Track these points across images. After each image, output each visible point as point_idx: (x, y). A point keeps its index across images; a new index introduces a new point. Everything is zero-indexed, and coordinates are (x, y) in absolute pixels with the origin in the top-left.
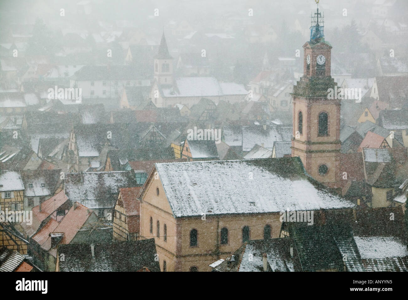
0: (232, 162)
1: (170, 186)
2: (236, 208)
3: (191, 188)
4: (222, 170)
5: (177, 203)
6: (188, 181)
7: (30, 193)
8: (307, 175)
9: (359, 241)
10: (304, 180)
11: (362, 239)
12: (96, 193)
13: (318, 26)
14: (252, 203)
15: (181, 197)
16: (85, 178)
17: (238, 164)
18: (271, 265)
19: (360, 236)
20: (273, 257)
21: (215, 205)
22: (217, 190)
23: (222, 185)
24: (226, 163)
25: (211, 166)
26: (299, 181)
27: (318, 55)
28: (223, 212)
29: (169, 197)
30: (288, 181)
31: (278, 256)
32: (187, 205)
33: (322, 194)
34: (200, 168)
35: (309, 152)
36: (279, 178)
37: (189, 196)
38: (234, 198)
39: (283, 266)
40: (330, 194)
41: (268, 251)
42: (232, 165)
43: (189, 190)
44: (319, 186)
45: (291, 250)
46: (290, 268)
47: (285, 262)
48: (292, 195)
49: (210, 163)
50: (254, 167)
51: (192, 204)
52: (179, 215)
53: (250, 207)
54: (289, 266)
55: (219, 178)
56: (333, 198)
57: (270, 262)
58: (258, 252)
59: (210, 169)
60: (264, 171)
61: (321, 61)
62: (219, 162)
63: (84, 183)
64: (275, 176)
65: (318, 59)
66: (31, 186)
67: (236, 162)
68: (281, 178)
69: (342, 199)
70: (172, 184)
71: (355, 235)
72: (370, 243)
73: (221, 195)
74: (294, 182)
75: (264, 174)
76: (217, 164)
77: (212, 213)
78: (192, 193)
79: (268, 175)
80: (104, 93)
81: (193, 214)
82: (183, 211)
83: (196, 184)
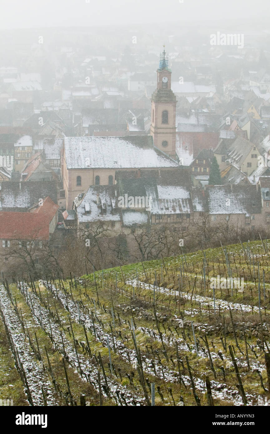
0: (111, 137)
1: (70, 150)
2: (105, 165)
3: (81, 152)
4: (103, 142)
5: (70, 160)
6: (81, 148)
7: (36, 148)
8: (154, 147)
9: (159, 188)
10: (152, 149)
11: (162, 187)
12: (60, 150)
13: (164, 60)
14: (115, 162)
15: (74, 157)
16: (55, 141)
17: (114, 139)
18: (101, 200)
19: (161, 186)
20: (104, 196)
21: (93, 162)
22: (97, 153)
23: (100, 151)
24: (106, 138)
25: (97, 139)
26: (148, 150)
27: (163, 77)
28: (96, 167)
29: (67, 157)
30: (142, 149)
31: (107, 195)
32: (76, 162)
33: (160, 158)
34: (90, 140)
35: (156, 133)
36: (136, 148)
37: (79, 157)
38: (105, 159)
39: (109, 201)
40: (165, 159)
41: (101, 192)
42: (110, 139)
43: (80, 153)
44: (159, 153)
45: (116, 192)
46: (113, 202)
47: (111, 199)
48: (141, 158)
49: (97, 137)
50: (123, 141)
51: (79, 161)
52: (70, 168)
53: (114, 164)
54: (112, 201)
55: (100, 147)
56: (166, 161)
57: (101, 198)
58: (95, 192)
59: (96, 142)
60: (129, 144)
61: (165, 80)
62: (102, 137)
63: (55, 144)
64: (135, 146)
65: (163, 79)
66: (37, 144)
67: (113, 137)
68: (138, 148)
69: (171, 162)
70: (71, 149)
71: (158, 185)
72: (166, 190)
73: (98, 157)
74: (145, 150)
75: (128, 145)
76: (101, 139)
77: (90, 167)
78: (81, 155)
79: (130, 146)
80: (139, 88)
81: (78, 168)
82: (73, 165)
83: (85, 150)
